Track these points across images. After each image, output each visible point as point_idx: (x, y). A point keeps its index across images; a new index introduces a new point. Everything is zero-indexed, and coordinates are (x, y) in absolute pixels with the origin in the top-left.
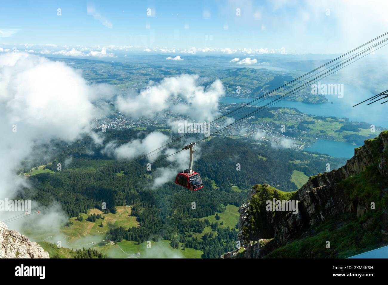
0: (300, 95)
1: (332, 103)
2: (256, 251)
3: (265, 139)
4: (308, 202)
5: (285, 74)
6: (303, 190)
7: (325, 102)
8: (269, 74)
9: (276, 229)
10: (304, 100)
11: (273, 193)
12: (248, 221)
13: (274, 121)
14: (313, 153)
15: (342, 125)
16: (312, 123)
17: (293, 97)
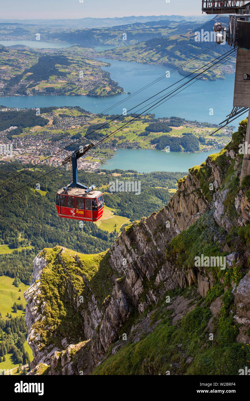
0: (82, 84)
1: (129, 93)
2: (66, 366)
3: (38, 160)
4: (133, 279)
5: (55, 54)
6: (116, 248)
7: (119, 94)
8: (29, 53)
9: (86, 316)
10: (90, 92)
11: (73, 260)
12: (41, 312)
13: (48, 131)
14: (113, 172)
15: (146, 125)
16: (105, 126)
17: (72, 90)
